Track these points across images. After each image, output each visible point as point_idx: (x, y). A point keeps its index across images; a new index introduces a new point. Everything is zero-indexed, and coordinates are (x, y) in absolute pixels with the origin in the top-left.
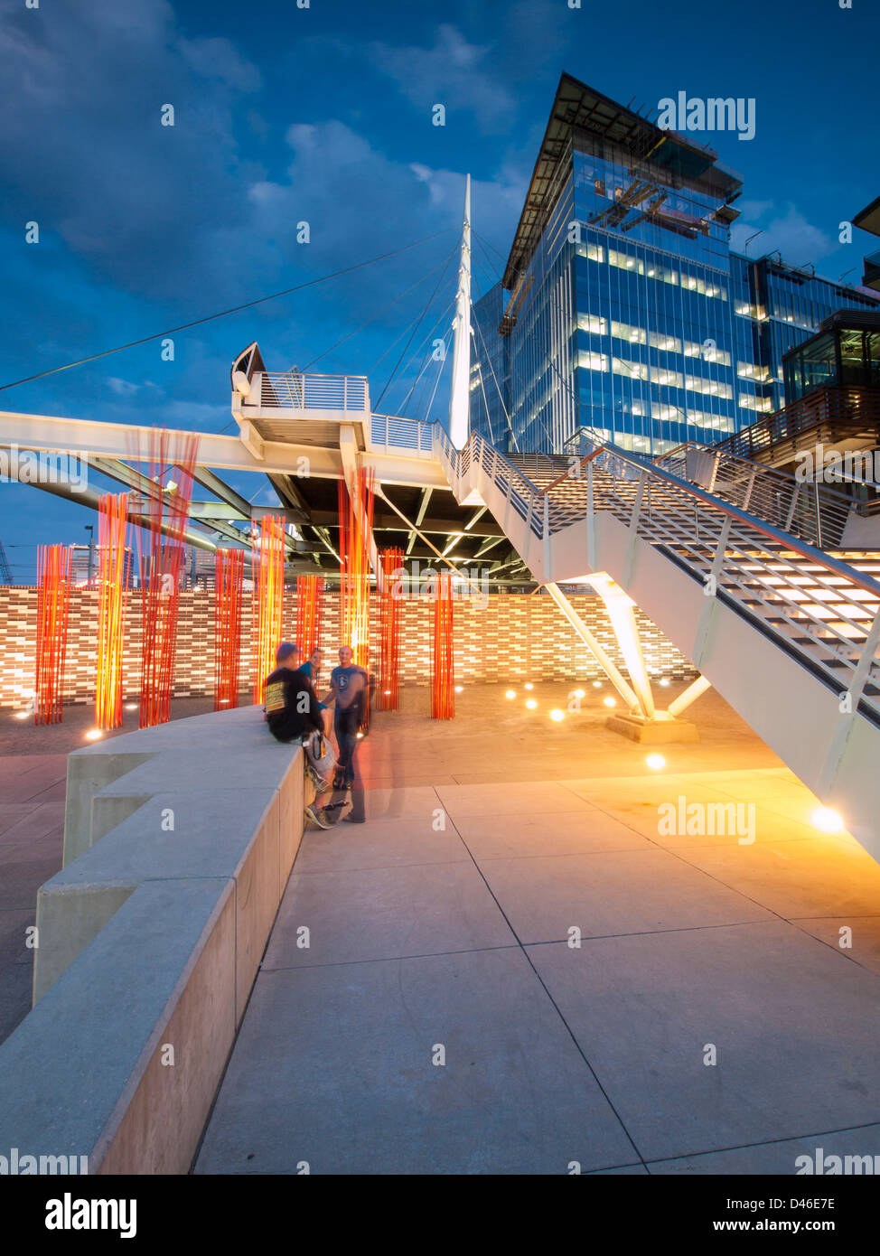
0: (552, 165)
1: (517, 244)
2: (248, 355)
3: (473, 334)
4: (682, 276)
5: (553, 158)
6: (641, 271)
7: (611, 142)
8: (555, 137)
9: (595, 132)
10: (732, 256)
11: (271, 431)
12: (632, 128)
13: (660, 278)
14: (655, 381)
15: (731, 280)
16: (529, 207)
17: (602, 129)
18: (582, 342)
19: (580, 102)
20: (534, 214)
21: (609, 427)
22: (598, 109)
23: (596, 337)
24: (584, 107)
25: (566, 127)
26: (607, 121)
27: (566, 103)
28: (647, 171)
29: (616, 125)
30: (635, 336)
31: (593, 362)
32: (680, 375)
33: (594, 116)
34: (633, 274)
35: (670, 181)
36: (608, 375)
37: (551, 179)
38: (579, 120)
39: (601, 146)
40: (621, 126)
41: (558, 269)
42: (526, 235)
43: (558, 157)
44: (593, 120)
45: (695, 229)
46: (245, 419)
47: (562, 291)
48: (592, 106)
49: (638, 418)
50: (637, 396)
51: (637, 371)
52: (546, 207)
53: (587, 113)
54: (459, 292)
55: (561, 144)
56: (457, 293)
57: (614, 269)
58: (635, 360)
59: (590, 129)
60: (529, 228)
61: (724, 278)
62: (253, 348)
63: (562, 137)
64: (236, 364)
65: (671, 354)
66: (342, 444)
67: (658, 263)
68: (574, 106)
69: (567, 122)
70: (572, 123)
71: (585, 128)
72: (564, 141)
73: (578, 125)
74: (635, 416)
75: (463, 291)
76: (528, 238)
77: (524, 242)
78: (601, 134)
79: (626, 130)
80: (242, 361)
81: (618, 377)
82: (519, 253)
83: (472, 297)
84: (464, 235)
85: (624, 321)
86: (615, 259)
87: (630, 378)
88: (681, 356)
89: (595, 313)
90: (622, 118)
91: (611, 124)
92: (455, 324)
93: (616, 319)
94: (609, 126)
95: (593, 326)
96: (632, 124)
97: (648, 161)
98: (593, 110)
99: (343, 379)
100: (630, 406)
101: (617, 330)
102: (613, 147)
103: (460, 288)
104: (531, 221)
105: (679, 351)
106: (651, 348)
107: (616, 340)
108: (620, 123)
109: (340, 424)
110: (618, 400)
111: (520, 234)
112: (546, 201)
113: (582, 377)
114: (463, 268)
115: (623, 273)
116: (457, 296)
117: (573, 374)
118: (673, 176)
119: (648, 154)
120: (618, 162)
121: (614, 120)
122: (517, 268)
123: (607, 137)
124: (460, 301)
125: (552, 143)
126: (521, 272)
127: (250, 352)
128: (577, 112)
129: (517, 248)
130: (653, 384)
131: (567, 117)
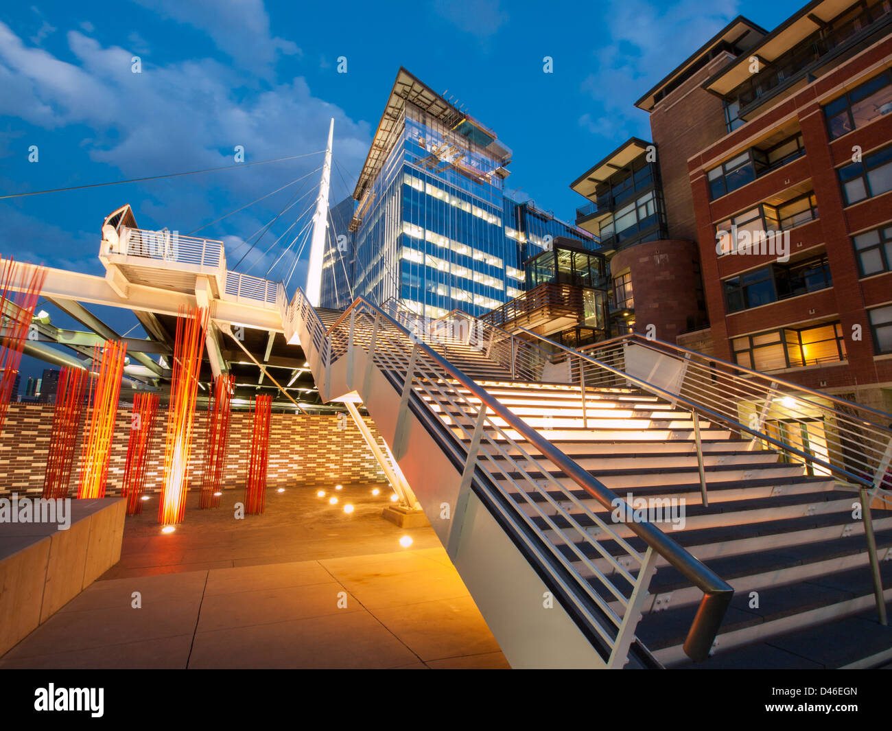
0: (392, 123)
1: (365, 171)
2: (121, 214)
3: (328, 227)
4: (473, 206)
5: (392, 119)
6: (447, 200)
7: (431, 116)
8: (394, 106)
9: (420, 107)
10: (504, 198)
11: (137, 276)
12: (445, 110)
13: (459, 207)
14: (453, 273)
15: (504, 214)
16: (375, 148)
17: (425, 107)
18: (404, 241)
19: (412, 87)
20: (378, 152)
21: (422, 300)
22: (423, 93)
23: (415, 240)
24: (414, 90)
25: (401, 101)
26: (429, 103)
27: (403, 86)
28: (453, 138)
29: (434, 105)
30: (441, 242)
31: (413, 256)
32: (470, 271)
33: (420, 97)
34: (441, 202)
35: (467, 147)
36: (422, 266)
37: (390, 132)
38: (410, 98)
39: (424, 116)
40: (437, 107)
41: (392, 191)
42: (372, 165)
43: (395, 119)
44: (419, 100)
45: (483, 179)
46: (111, 264)
47: (393, 207)
48: (419, 91)
49: (441, 297)
50: (441, 282)
51: (442, 265)
52: (386, 149)
53: (416, 94)
54: (320, 197)
55: (398, 111)
56: (317, 197)
57: (429, 197)
58: (441, 257)
59: (417, 105)
60: (374, 161)
61: (500, 213)
62: (125, 208)
63: (399, 106)
64: (108, 219)
65: (465, 257)
66: (197, 291)
67: (458, 197)
68: (408, 89)
69: (402, 97)
70: (406, 99)
71: (414, 104)
72: (400, 109)
73: (410, 101)
74: (440, 296)
75: (323, 196)
76: (373, 168)
77: (370, 170)
78: (424, 109)
79: (441, 110)
80: (115, 217)
81: (429, 268)
82: (366, 177)
83: (330, 201)
84: (327, 157)
85: (435, 231)
86: (431, 190)
87: (437, 270)
88: (471, 259)
89: (415, 223)
90: (439, 102)
91: (431, 104)
92: (315, 218)
93: (429, 229)
94: (429, 106)
95: (414, 231)
96: (444, 107)
97: (454, 132)
98: (419, 94)
99: (203, 241)
100: (436, 288)
101: (431, 237)
102: (432, 119)
103: (321, 194)
104: (376, 157)
105: (470, 255)
106: (452, 251)
107: (429, 244)
108: (437, 105)
109: (197, 276)
110: (429, 284)
111: (368, 165)
112: (386, 145)
113: (404, 265)
114: (324, 180)
115: (435, 200)
116: (318, 199)
117: (398, 262)
118: (469, 144)
119: (455, 128)
120: (435, 129)
121: (433, 102)
122: (364, 187)
123: (428, 112)
124: (319, 202)
125: (392, 109)
126: (367, 190)
127: (123, 212)
128: (409, 93)
129: (365, 173)
130: (452, 275)
131: (403, 94)
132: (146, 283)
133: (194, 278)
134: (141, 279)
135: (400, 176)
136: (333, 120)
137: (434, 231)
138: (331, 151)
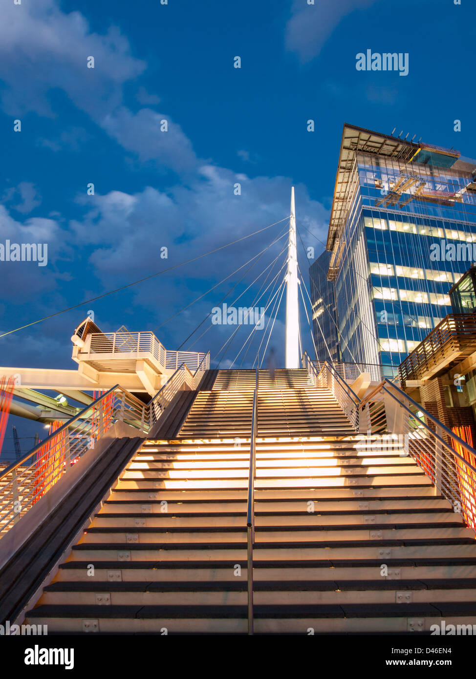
0: (347, 174)
1: (333, 223)
3: (300, 283)
4: (446, 231)
5: (347, 171)
6: (415, 232)
7: (383, 156)
8: (346, 159)
9: (372, 152)
11: (102, 366)
12: (397, 147)
13: (430, 235)
14: (434, 302)
16: (336, 200)
17: (376, 150)
18: (375, 281)
19: (358, 137)
20: (340, 204)
21: (401, 337)
22: (371, 139)
23: (386, 278)
24: (361, 140)
25: (352, 153)
26: (379, 145)
27: (350, 139)
28: (412, 169)
29: (385, 146)
30: (416, 274)
31: (386, 294)
33: (369, 143)
34: (408, 235)
35: (429, 173)
36: (397, 303)
37: (348, 182)
38: (360, 147)
39: (377, 159)
40: (388, 146)
41: (356, 239)
42: (337, 216)
43: (350, 169)
44: (369, 146)
45: (453, 200)
46: (81, 361)
47: (360, 251)
48: (367, 139)
49: (424, 330)
50: (420, 314)
51: (419, 298)
52: (347, 199)
53: (365, 142)
54: (289, 258)
55: (351, 162)
56: (287, 259)
57: (394, 233)
58: (417, 290)
59: (368, 151)
60: (338, 212)
62: (86, 321)
63: (351, 158)
64: (77, 331)
65: (445, 283)
66: (136, 372)
67: (426, 225)
68: (355, 140)
69: (352, 149)
70: (355, 149)
71: (364, 151)
72: (352, 160)
73: (359, 150)
74: (421, 329)
75: (291, 257)
76: (339, 218)
77: (336, 221)
78: (375, 153)
79: (393, 148)
81: (404, 303)
82: (335, 228)
83: (298, 260)
84: (291, 223)
85: (406, 264)
86: (395, 226)
87: (414, 303)
89: (383, 261)
90: (388, 142)
91: (381, 146)
92: (287, 278)
93: (399, 264)
94: (380, 148)
95: (383, 270)
96: (396, 144)
97: (411, 163)
98: (367, 141)
99: (138, 334)
100: (417, 322)
101: (402, 271)
102: (385, 159)
103: (289, 256)
104: (339, 208)
106: (428, 280)
107: (401, 279)
108: (388, 145)
109: (136, 361)
110: (407, 319)
111: (333, 217)
112: (346, 195)
113: (378, 305)
114: (291, 243)
115: (401, 234)
116: (287, 261)
117: (371, 303)
118: (431, 170)
119: (411, 160)
120: (390, 167)
121: (382, 144)
122: (334, 238)
123: (380, 154)
124: (289, 263)
125: (345, 163)
126: (337, 239)
127: (85, 324)
128: (357, 144)
129: (333, 225)
130: (433, 305)
131: (352, 147)
132: (110, 370)
133: (134, 362)
134: (106, 367)
135: (362, 221)
136: (293, 188)
137: (404, 265)
138: (294, 216)
